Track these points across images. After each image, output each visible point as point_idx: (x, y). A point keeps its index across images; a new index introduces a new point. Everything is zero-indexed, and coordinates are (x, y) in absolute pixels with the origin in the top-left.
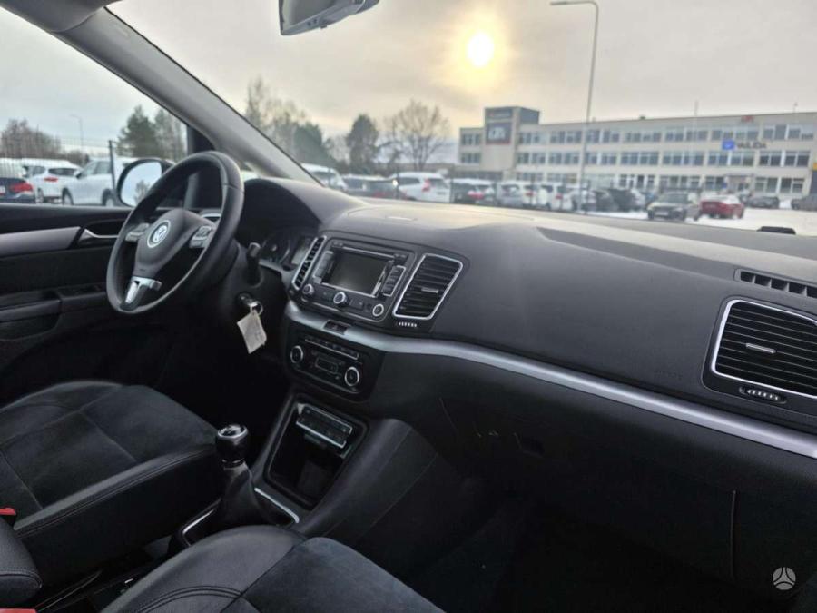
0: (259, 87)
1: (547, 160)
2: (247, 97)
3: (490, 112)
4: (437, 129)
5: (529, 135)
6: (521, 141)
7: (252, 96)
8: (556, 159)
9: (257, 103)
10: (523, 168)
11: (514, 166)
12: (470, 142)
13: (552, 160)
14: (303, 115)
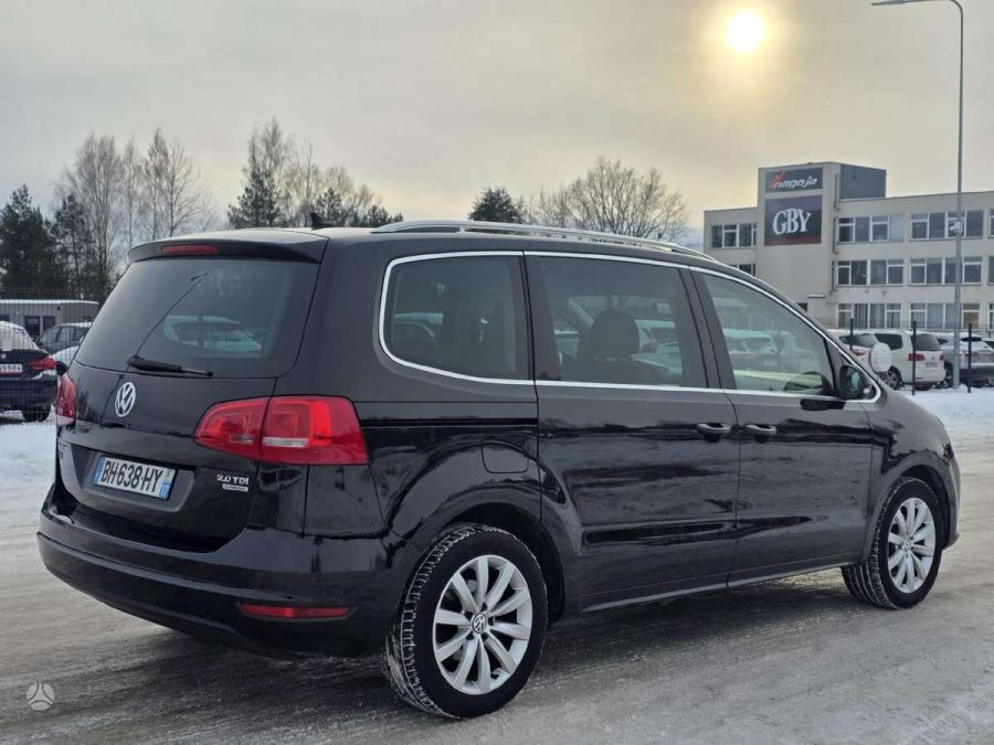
0: (272, 139)
1: (907, 275)
2: (246, 163)
3: (773, 178)
4: (655, 215)
5: (863, 222)
6: (845, 236)
7: (259, 159)
8: (929, 273)
9: (268, 174)
10: (853, 295)
11: (833, 289)
12: (731, 241)
13: (918, 275)
14: (365, 196)
